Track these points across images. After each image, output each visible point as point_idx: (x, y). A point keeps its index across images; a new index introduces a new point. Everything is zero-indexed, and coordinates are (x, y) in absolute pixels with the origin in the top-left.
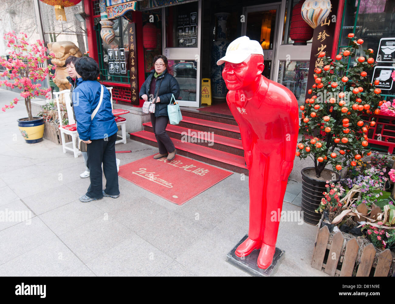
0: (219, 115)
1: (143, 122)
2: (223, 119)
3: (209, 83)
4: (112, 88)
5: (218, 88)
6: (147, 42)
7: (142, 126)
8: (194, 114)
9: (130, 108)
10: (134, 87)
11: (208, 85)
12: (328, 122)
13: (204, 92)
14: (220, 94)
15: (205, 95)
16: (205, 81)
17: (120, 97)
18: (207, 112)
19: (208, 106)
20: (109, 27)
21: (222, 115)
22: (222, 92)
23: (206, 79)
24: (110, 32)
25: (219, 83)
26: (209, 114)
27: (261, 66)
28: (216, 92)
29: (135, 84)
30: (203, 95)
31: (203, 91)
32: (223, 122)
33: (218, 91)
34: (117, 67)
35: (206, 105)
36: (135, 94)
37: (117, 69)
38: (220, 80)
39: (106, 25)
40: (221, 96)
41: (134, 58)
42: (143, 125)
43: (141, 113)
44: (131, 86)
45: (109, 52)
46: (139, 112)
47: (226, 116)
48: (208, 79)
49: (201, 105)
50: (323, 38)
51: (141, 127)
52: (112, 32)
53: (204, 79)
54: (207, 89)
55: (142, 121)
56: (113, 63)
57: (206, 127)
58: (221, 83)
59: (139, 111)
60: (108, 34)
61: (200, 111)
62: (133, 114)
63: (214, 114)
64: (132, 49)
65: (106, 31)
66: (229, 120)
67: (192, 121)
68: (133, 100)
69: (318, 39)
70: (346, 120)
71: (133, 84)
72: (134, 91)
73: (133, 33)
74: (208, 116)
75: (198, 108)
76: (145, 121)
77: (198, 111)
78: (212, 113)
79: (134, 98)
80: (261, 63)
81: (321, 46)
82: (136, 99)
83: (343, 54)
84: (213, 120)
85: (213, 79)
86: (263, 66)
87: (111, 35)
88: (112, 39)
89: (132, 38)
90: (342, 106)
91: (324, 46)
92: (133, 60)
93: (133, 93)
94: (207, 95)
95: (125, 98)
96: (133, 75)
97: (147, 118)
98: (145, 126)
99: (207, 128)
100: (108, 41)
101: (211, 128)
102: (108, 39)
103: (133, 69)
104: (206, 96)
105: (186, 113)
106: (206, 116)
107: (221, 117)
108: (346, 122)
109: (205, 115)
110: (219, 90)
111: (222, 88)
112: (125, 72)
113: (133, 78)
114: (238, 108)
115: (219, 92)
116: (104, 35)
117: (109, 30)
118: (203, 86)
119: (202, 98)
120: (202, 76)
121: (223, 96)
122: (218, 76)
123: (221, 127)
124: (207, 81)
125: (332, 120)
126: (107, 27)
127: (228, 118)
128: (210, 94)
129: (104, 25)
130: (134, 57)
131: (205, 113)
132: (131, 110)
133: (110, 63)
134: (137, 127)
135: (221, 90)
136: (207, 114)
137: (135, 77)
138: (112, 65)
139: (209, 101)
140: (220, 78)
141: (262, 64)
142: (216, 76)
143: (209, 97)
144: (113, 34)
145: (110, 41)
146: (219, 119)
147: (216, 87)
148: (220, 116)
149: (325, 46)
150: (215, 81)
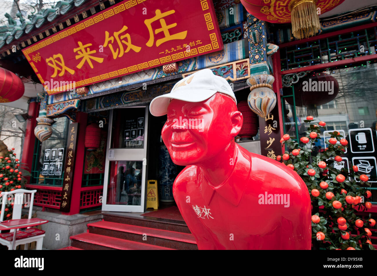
0: (166, 220)
1: (71, 235)
2: (171, 226)
3: (156, 185)
4: (35, 191)
5: (165, 190)
6: (89, 142)
7: (68, 239)
8: (137, 221)
9: (58, 217)
10: (66, 190)
11: (154, 187)
12: (318, 223)
13: (150, 195)
14: (167, 197)
15: (151, 197)
16: (151, 183)
17: (48, 203)
18: (154, 218)
19: (154, 211)
20: (46, 124)
21: (170, 221)
22: (169, 194)
23: (153, 181)
24: (46, 128)
25: (166, 186)
26: (154, 220)
27: (237, 118)
28: (163, 195)
29: (68, 186)
30: (148, 198)
31: (149, 193)
32: (172, 229)
33: (165, 194)
34: (52, 168)
35: (152, 209)
36: (66, 198)
37: (51, 171)
38: (167, 182)
39: (42, 122)
40: (169, 199)
41: (71, 158)
42: (71, 238)
43: (70, 223)
44: (63, 189)
45: (46, 153)
46: (68, 222)
47: (175, 221)
48: (154, 181)
49: (145, 210)
50: (269, 132)
51: (67, 241)
52: (48, 129)
53: (150, 181)
54: (153, 192)
55: (69, 234)
56: (48, 164)
57: (150, 238)
58: (168, 185)
59: (67, 220)
60: (43, 130)
61: (145, 217)
62: (59, 225)
63: (160, 219)
64: (71, 148)
65: (41, 128)
66: (178, 226)
67: (133, 230)
68: (63, 205)
69: (265, 132)
70: (342, 219)
71: (66, 186)
72: (66, 194)
73: (74, 132)
74: (154, 223)
75: (143, 214)
76: (74, 232)
77: (142, 217)
78: (158, 219)
79: (65, 204)
80: (237, 112)
81: (269, 140)
82: (66, 205)
83: (309, 137)
84: (159, 228)
85: (160, 181)
86: (241, 116)
87: (47, 132)
88: (47, 136)
89: (72, 137)
90: (332, 200)
91: (272, 139)
92: (70, 160)
93: (64, 197)
94: (154, 197)
95: (54, 204)
96: (68, 176)
97: (77, 229)
98: (73, 240)
99: (152, 238)
100: (41, 138)
101: (157, 239)
102: (42, 136)
103: (69, 169)
104: (152, 199)
105: (127, 220)
106: (151, 223)
107: (169, 223)
108: (343, 223)
109: (150, 221)
110: (166, 192)
111: (169, 190)
112: (60, 173)
113: (68, 179)
114: (194, 208)
115: (167, 195)
116: (38, 131)
117: (45, 127)
118: (149, 188)
119: (148, 202)
120: (148, 178)
121: (171, 199)
122: (165, 178)
123: (169, 236)
124: (154, 183)
125: (323, 220)
126: (44, 124)
127: (177, 224)
128: (156, 197)
129: (40, 122)
130: (72, 156)
131: (150, 219)
132: (58, 218)
133: (45, 164)
134: (62, 242)
135: (168, 192)
136: (152, 221)
137: (69, 179)
138: (46, 167)
139: (155, 206)
140: (167, 180)
141: (240, 114)
142: (164, 178)
143: (155, 200)
144: (50, 131)
145: (45, 138)
146: (167, 225)
147: (163, 189)
148: (167, 222)
149: (274, 139)
150: (163, 183)
